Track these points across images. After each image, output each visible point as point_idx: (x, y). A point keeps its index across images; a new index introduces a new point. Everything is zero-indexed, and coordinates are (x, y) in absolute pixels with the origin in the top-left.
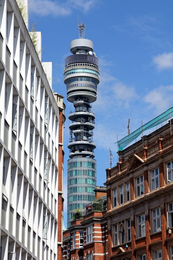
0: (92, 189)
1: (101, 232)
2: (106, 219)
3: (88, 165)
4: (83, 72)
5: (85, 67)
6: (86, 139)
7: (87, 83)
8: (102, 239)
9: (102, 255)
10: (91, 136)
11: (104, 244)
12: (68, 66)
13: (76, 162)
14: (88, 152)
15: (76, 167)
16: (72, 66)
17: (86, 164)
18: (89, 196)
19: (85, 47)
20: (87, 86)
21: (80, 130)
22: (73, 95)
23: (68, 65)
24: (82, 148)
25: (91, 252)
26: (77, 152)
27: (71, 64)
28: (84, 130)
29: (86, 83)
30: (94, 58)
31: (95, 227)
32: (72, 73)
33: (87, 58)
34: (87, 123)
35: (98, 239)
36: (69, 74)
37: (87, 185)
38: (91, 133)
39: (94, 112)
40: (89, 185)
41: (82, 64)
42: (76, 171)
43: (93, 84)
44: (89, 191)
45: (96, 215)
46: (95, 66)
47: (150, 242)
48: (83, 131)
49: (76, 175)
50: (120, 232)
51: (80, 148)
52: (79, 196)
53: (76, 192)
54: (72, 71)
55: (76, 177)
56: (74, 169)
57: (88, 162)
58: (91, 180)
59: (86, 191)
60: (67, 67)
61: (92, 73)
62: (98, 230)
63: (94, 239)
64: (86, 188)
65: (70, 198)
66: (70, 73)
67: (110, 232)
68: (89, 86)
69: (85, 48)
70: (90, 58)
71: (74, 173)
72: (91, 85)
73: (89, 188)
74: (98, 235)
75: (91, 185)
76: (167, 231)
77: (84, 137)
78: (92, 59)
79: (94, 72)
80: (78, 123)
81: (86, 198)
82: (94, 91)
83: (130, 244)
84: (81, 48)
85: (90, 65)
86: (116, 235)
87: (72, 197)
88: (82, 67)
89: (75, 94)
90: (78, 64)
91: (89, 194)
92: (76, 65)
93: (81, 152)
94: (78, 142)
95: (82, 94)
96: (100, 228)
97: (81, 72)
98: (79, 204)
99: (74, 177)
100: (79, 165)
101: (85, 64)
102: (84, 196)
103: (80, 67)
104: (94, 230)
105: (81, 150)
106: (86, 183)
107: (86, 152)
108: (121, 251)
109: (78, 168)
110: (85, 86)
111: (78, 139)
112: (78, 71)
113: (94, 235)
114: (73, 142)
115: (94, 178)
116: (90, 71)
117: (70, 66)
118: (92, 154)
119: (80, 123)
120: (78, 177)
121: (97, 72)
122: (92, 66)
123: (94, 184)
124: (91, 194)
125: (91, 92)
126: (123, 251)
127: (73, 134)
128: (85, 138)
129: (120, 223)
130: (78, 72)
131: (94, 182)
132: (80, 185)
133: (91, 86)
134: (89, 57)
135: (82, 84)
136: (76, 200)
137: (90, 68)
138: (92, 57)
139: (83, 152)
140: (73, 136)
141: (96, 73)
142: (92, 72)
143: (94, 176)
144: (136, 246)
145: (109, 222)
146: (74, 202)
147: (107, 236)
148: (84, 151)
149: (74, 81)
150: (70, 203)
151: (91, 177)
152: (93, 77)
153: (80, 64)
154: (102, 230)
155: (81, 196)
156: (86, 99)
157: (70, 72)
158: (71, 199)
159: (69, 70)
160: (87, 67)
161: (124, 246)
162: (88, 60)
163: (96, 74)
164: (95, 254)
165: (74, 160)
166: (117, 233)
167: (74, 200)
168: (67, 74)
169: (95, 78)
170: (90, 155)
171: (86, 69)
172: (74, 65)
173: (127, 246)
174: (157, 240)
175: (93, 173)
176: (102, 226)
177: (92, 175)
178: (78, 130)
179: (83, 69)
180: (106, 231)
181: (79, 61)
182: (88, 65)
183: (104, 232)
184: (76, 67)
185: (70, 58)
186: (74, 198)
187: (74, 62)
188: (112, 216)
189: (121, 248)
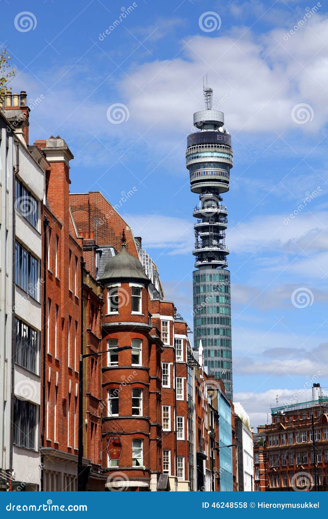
0: (225, 309)
1: (263, 458)
2: (266, 452)
3: (220, 279)
4: (212, 157)
5: (214, 149)
6: (216, 244)
7: (217, 170)
8: (264, 462)
9: (264, 470)
10: (222, 238)
11: (265, 465)
12: (191, 147)
13: (205, 275)
14: (219, 261)
15: (205, 281)
16: (197, 147)
17: (218, 277)
18: (221, 318)
19: (213, 121)
20: (217, 174)
21: (208, 233)
22: (199, 186)
23: (193, 145)
24: (212, 256)
25: (258, 468)
26: (205, 262)
27: (195, 145)
28: (214, 232)
29: (215, 170)
30: (225, 137)
31: (260, 456)
32: (198, 157)
33: (216, 137)
34: (217, 223)
35: (262, 462)
36: (193, 159)
37: (218, 304)
38: (222, 234)
39: (226, 207)
40: (221, 304)
41: (210, 145)
42: (204, 286)
43: (224, 171)
44: (221, 312)
45: (260, 449)
46: (227, 147)
47: (288, 469)
48: (212, 234)
49: (204, 290)
50: (273, 460)
51: (209, 256)
52: (208, 318)
53: (205, 313)
54: (197, 155)
55: (204, 294)
56: (202, 283)
57: (220, 275)
58: (224, 298)
59: (218, 312)
60: (190, 149)
61: (224, 158)
62: (261, 457)
63: (259, 462)
64: (218, 308)
65: (197, 320)
66: (195, 158)
67: (268, 459)
68: (219, 174)
69: (213, 123)
70: (221, 136)
71: (202, 289)
72: (222, 172)
73: (221, 308)
74: (261, 459)
75: (224, 305)
76: (296, 466)
77: (214, 240)
78: (223, 138)
79: (226, 156)
80: (206, 223)
81: (218, 320)
82: (225, 180)
83: (278, 468)
84: (209, 122)
85: (221, 147)
86: (271, 461)
87: (200, 320)
88: (211, 149)
89: (201, 185)
90: (204, 145)
91: (221, 315)
92: (203, 147)
93: (210, 262)
94: (207, 249)
95: (211, 185)
96: (262, 456)
97: (209, 157)
98: (209, 329)
99: (202, 294)
100: (208, 278)
101: (214, 145)
102: (215, 318)
103: (208, 149)
104: (259, 457)
105: (210, 259)
106: (218, 301)
107: (217, 261)
108: (274, 470)
109: (208, 282)
110: (215, 174)
111: (207, 244)
112: (206, 154)
113: (259, 459)
114: (200, 249)
115: (227, 294)
116: (221, 155)
117: (195, 148)
118: (224, 264)
119: (208, 223)
120: (208, 294)
121: (230, 154)
122: (224, 147)
123: (228, 303)
124: (224, 316)
125: (222, 182)
126: (276, 471)
127: (199, 236)
128: (215, 242)
129: (273, 455)
130: (205, 157)
131: (228, 299)
132: (210, 305)
133: (222, 174)
134: (219, 135)
135: (210, 172)
136: (205, 324)
137: (220, 150)
138: (223, 135)
139: (214, 262)
140: (200, 240)
141: (228, 156)
142: (223, 155)
143: (227, 292)
144: (281, 470)
145: (267, 454)
146: (203, 326)
147: (266, 460)
148: (214, 260)
149: (200, 168)
150: (197, 327)
151: (223, 294)
152: (224, 162)
153: (207, 145)
154: (264, 457)
155: (212, 318)
156: (216, 191)
157: (194, 156)
158: (199, 322)
159: (193, 154)
160: (217, 149)
161: (276, 468)
162: (218, 139)
163: (228, 158)
164: (260, 470)
165: (202, 272)
166: (272, 460)
167: (202, 324)
168: (191, 158)
169: (227, 163)
170: (222, 265)
171: (216, 152)
172: (200, 147)
173: (277, 468)
174: (292, 469)
175: (227, 288)
176: (263, 454)
177: (225, 292)
178: (206, 233)
179: (212, 152)
180: (266, 458)
181: (206, 142)
182: (218, 147)
183: (265, 460)
184: (202, 150)
185: (194, 137)
186: (202, 321)
187: (199, 143)
188: (269, 451)
189: (274, 469)
